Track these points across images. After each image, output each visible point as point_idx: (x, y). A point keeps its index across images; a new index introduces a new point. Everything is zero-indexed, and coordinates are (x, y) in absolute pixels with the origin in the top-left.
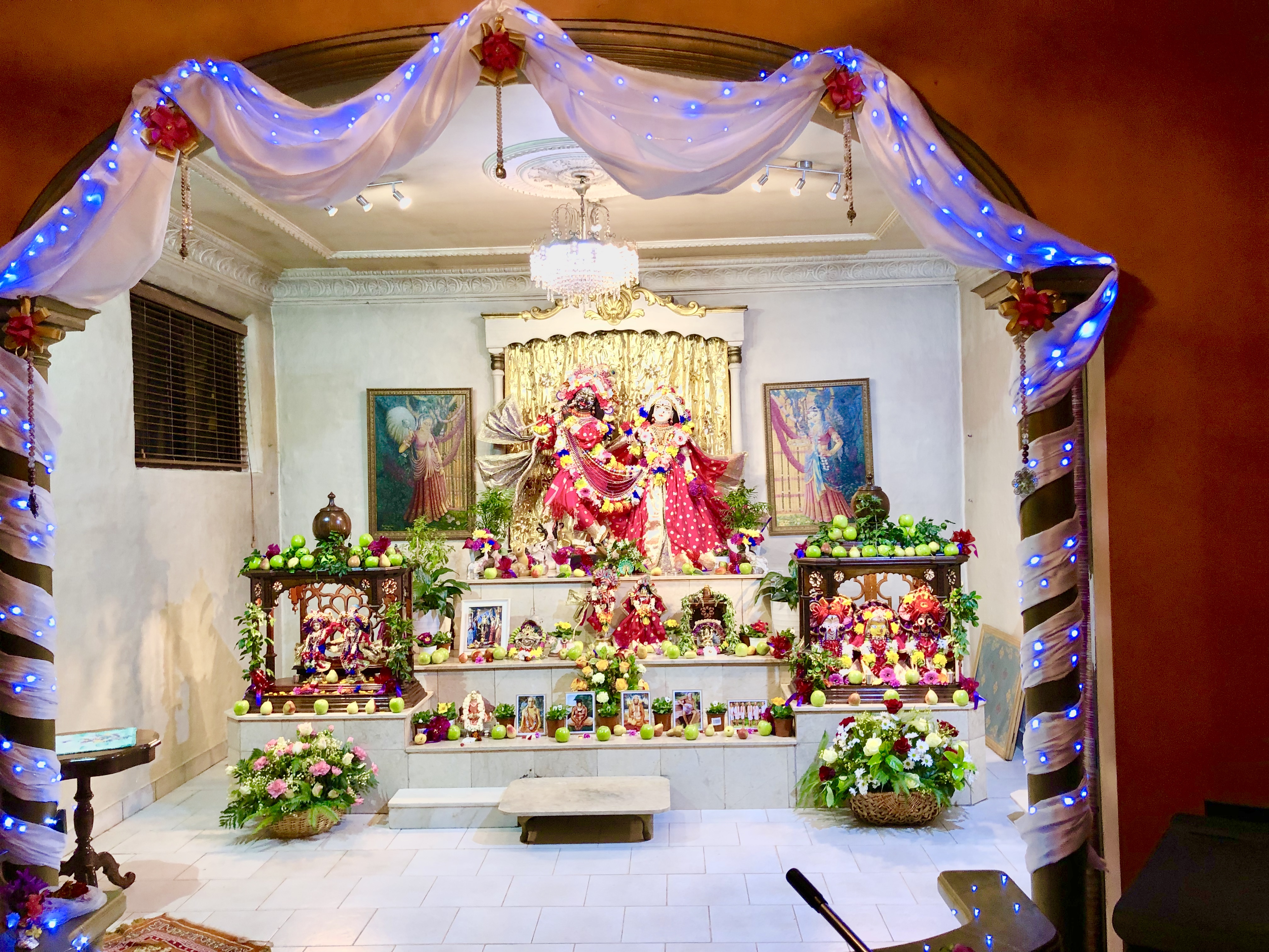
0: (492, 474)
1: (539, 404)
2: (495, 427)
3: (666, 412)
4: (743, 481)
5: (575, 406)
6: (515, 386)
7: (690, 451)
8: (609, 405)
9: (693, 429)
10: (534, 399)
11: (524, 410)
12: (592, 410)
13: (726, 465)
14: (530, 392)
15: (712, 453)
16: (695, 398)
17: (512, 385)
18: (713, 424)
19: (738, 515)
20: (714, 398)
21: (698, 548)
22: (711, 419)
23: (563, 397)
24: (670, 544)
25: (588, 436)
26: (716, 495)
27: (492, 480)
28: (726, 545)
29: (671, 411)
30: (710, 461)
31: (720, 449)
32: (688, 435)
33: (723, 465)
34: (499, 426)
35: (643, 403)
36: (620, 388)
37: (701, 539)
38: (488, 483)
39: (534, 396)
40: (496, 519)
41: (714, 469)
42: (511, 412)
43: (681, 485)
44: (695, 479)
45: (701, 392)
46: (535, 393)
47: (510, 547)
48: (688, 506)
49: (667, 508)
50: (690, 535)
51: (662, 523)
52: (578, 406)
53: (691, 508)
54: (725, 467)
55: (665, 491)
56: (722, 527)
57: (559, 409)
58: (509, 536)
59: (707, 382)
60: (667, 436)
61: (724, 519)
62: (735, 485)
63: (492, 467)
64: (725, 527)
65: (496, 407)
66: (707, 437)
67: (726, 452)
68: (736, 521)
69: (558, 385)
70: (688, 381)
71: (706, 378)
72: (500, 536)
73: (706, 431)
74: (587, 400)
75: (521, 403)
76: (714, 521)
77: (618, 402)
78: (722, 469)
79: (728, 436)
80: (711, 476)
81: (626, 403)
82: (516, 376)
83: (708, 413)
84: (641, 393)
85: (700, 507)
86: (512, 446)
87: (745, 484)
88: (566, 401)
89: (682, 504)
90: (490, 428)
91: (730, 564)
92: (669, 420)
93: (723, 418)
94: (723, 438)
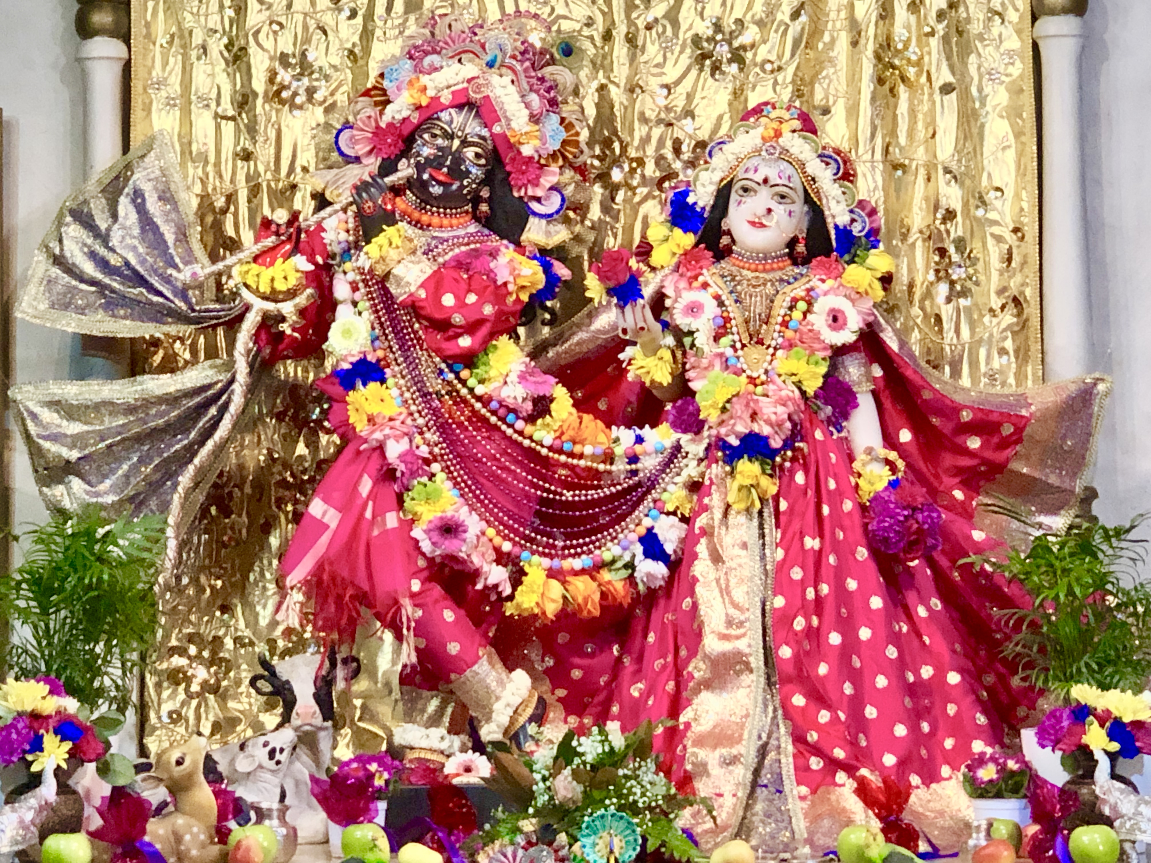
0: (74, 455)
1: (266, 177)
2: (89, 268)
3: (780, 210)
4: (1091, 494)
5: (409, 183)
6: (170, 102)
7: (877, 371)
8: (548, 180)
9: (886, 280)
10: (247, 156)
11: (205, 199)
12: (476, 200)
13: (1019, 430)
14: (227, 128)
15: (965, 381)
16: (896, 153)
17: (158, 99)
18: (971, 260)
19: (1068, 630)
20: (977, 151)
21: (903, 764)
22: (960, 244)
23: (361, 149)
24: (788, 747)
25: (461, 304)
26: (979, 549)
27: (76, 483)
28: (1017, 752)
29: (799, 208)
30: (956, 409)
31: (997, 362)
32: (867, 304)
33: (1007, 430)
34: (103, 264)
35: (686, 175)
36: (591, 112)
37: (914, 729)
38: (58, 491)
39: (245, 142)
40: (91, 637)
41: (974, 443)
42: (153, 206)
43: (836, 508)
44: (893, 485)
45: (921, 133)
46: (252, 130)
47: (143, 751)
48: (865, 595)
49: (779, 602)
50: (871, 712)
51: (757, 661)
52: (424, 185)
53: (876, 602)
54: (1017, 437)
55: (773, 535)
56: (1003, 680)
57: (346, 197)
58: (142, 709)
59: (947, 89)
60: (780, 310)
61: (1010, 649)
62: (1054, 510)
63: (74, 428)
64: (1016, 682)
65: (92, 187)
66: (947, 311)
67: (1020, 377)
68: (1060, 653)
69: (341, 98)
70: (867, 87)
71: (945, 76)
72: (103, 708)
73: (943, 289)
74: (458, 159)
75: (194, 171)
76: (970, 654)
77: (582, 170)
78: (1006, 443)
79: (1032, 310)
80: (958, 471)
81: (617, 175)
82: (175, 63)
83: (950, 215)
84: (678, 133)
85: (911, 597)
86: (155, 343)
87: (1096, 508)
88: (372, 163)
89: (839, 587)
90: (70, 270)
91: (1033, 829)
92: (792, 243)
93: (1011, 239)
94: (1008, 318)
